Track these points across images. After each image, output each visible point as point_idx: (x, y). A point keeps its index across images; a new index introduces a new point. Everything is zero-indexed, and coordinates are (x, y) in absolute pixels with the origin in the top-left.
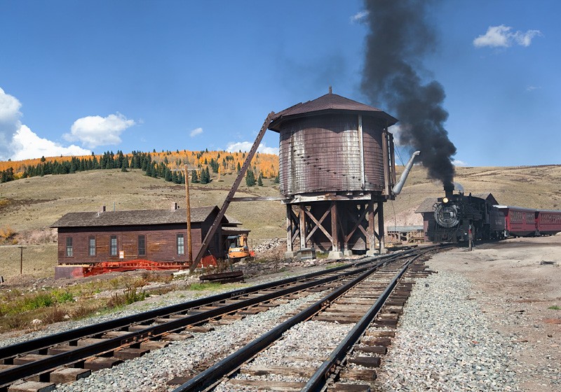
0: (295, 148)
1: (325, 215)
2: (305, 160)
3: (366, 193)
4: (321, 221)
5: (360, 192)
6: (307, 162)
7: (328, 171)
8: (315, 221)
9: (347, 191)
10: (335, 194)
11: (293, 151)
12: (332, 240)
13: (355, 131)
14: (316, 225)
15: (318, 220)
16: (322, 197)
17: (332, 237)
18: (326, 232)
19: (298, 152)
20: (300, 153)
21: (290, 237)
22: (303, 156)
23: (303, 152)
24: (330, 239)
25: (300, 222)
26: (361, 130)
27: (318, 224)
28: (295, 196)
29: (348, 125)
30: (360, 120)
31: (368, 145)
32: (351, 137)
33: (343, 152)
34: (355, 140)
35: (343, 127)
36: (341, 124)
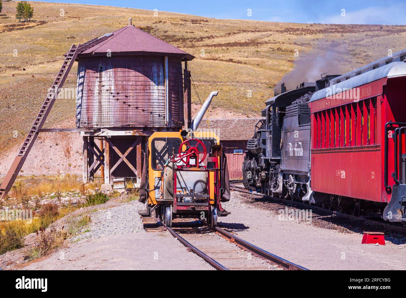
0: (103, 84)
1: (130, 149)
2: (114, 96)
4: (126, 154)
6: (116, 98)
7: (137, 108)
8: (120, 154)
10: (142, 130)
11: (101, 86)
12: (136, 173)
13: (162, 70)
14: (120, 158)
15: (123, 154)
16: (130, 132)
17: (136, 170)
18: (131, 165)
19: (107, 87)
20: (109, 88)
21: (86, 169)
22: (112, 91)
23: (113, 88)
24: (134, 171)
25: (105, 154)
26: (167, 70)
27: (123, 157)
28: (101, 130)
29: (155, 65)
30: (166, 61)
31: (172, 84)
32: (159, 76)
33: (151, 91)
34: (161, 79)
35: (151, 68)
36: (150, 64)
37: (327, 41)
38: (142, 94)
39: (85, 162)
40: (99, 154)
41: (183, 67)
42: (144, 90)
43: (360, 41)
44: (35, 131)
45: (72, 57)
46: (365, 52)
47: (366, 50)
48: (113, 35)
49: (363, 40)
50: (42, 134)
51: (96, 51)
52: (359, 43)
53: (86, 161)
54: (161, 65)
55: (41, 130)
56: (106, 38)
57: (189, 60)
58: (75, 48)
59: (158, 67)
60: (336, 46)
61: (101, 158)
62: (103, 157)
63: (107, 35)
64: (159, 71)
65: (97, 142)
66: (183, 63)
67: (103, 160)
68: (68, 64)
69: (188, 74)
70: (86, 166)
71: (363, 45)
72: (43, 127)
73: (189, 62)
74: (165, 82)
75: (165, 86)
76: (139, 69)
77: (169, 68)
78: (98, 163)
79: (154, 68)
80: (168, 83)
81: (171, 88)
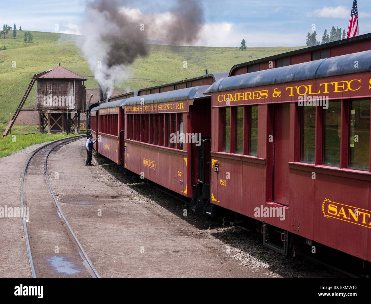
1: (59, 118)
3: (75, 110)
5: (73, 110)
9: (68, 110)
10: (64, 111)
12: (62, 129)
13: (72, 85)
15: (56, 120)
16: (59, 112)
18: (59, 125)
26: (75, 86)
27: (56, 122)
28: (47, 110)
29: (70, 83)
30: (74, 82)
31: (77, 91)
32: (71, 88)
33: (68, 94)
34: (72, 89)
35: (68, 84)
36: (67, 83)
40: (46, 120)
41: (82, 84)
42: (65, 94)
44: (18, 111)
48: (52, 70)
50: (21, 112)
53: (40, 123)
55: (21, 110)
56: (49, 72)
58: (36, 75)
59: (71, 84)
63: (50, 70)
64: (71, 87)
66: (82, 82)
67: (48, 123)
68: (33, 82)
69: (84, 87)
70: (40, 125)
73: (84, 82)
74: (74, 90)
75: (74, 92)
76: (63, 85)
77: (76, 84)
78: (46, 124)
79: (69, 85)
80: (75, 91)
81: (77, 93)
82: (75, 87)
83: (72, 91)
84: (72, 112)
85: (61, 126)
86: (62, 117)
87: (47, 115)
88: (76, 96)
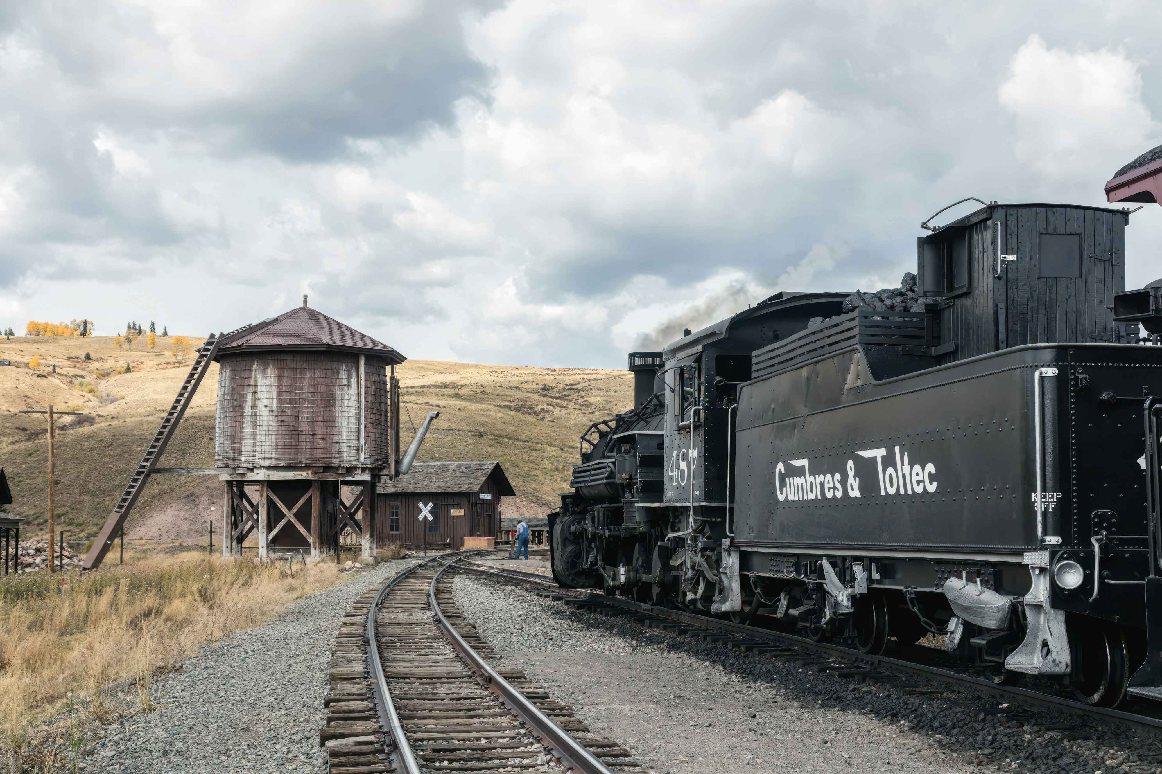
0: (259, 395)
1: (302, 501)
2: (276, 416)
3: (363, 470)
4: (295, 510)
5: (355, 468)
6: (280, 418)
7: (313, 435)
8: (284, 510)
9: (337, 468)
10: (321, 471)
11: (255, 400)
12: (311, 541)
13: (354, 376)
14: (285, 515)
15: (290, 509)
16: (301, 475)
17: (311, 535)
18: (302, 528)
19: (265, 402)
20: (268, 404)
21: (229, 534)
22: (275, 408)
23: (275, 403)
24: (308, 538)
25: (260, 510)
26: (362, 376)
27: (289, 515)
28: (255, 470)
29: (344, 367)
30: (362, 362)
31: (370, 398)
32: (349, 386)
33: (337, 408)
34: (353, 390)
35: (338, 371)
36: (335, 366)
37: (538, 384)
38: (322, 413)
39: (227, 523)
40: (250, 510)
41: (388, 374)
42: (326, 407)
43: (576, 384)
44: (143, 472)
45: (209, 353)
46: (583, 397)
47: (583, 394)
48: (277, 319)
49: (579, 383)
50: (154, 476)
51: (250, 343)
52: (574, 387)
53: (229, 521)
54: (354, 369)
55: (153, 470)
56: (265, 324)
57: (398, 363)
58: (214, 338)
59: (349, 371)
60: (548, 389)
61: (255, 516)
62: (258, 513)
64: (349, 379)
65: (249, 490)
66: (388, 368)
67: (257, 520)
68: (203, 364)
69: (395, 384)
70: (229, 528)
71: (580, 390)
72: (159, 466)
73: (397, 367)
74: (359, 394)
75: (359, 402)
76: (318, 373)
77: (366, 372)
78: (250, 523)
79: (341, 373)
80: (366, 398)
81: (369, 405)
82: (363, 382)
83: (354, 398)
84: (350, 475)
85: (308, 529)
86: (315, 495)
87: (253, 493)
88: (369, 416)
